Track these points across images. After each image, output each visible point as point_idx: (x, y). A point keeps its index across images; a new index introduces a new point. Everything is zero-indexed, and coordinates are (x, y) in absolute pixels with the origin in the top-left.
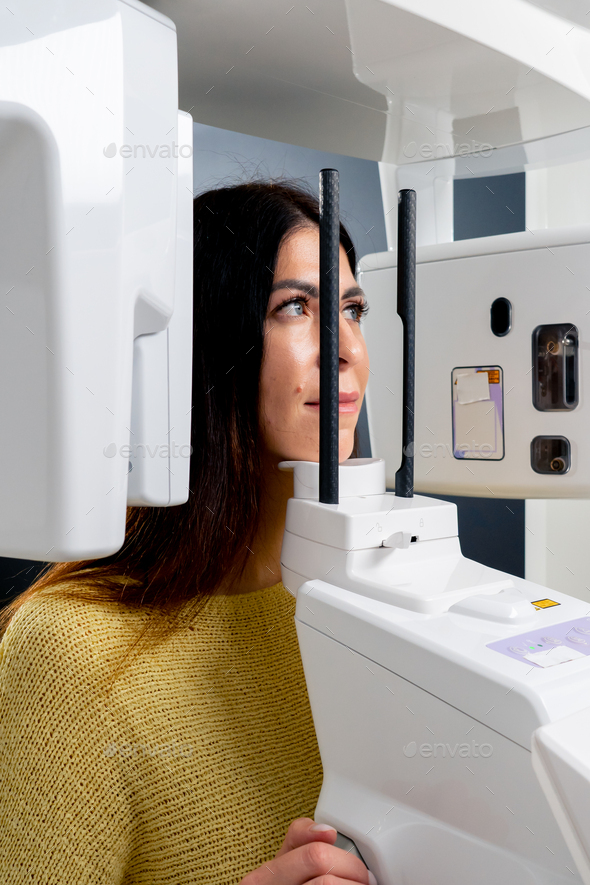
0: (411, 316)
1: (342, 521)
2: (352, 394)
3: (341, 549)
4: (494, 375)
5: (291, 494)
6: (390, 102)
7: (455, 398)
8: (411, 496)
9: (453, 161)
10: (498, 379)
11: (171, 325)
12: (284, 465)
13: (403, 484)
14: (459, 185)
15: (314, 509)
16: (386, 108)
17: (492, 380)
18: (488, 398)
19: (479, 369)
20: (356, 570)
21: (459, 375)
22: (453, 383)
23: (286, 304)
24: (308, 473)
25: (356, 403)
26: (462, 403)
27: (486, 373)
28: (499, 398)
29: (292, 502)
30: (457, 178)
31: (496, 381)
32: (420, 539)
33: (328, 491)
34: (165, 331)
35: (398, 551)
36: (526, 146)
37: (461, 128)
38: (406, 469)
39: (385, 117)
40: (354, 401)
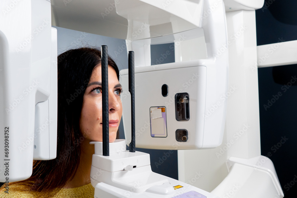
0: (133, 92)
1: (110, 162)
2: (116, 120)
3: (110, 172)
4: (163, 109)
5: (94, 153)
6: (129, 21)
7: (151, 117)
8: (135, 152)
9: (150, 39)
10: (165, 111)
11: (49, 98)
12: (92, 143)
13: (132, 148)
14: (152, 47)
15: (101, 158)
16: (128, 25)
17: (162, 111)
18: (162, 117)
19: (158, 107)
20: (115, 178)
21: (152, 109)
22: (150, 112)
23: (94, 89)
24: (99, 145)
25: (118, 123)
26: (153, 119)
27: (161, 109)
28: (165, 117)
29: (94, 155)
30: (152, 44)
31: (164, 111)
32: (137, 167)
33: (106, 152)
34: (48, 100)
35: (129, 172)
36: (174, 35)
37: (153, 29)
38: (133, 143)
39: (127, 27)
40: (117, 122)
